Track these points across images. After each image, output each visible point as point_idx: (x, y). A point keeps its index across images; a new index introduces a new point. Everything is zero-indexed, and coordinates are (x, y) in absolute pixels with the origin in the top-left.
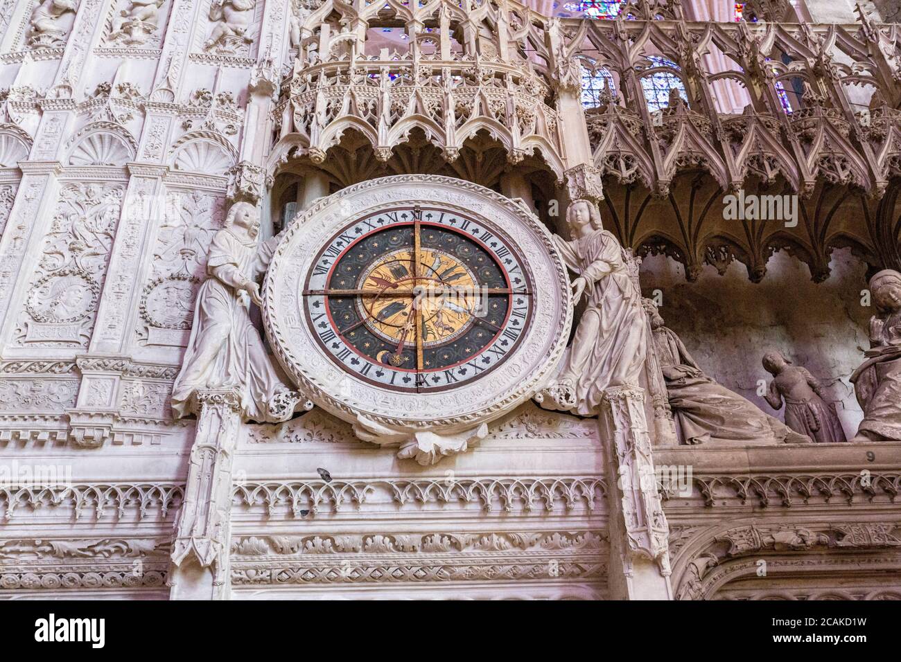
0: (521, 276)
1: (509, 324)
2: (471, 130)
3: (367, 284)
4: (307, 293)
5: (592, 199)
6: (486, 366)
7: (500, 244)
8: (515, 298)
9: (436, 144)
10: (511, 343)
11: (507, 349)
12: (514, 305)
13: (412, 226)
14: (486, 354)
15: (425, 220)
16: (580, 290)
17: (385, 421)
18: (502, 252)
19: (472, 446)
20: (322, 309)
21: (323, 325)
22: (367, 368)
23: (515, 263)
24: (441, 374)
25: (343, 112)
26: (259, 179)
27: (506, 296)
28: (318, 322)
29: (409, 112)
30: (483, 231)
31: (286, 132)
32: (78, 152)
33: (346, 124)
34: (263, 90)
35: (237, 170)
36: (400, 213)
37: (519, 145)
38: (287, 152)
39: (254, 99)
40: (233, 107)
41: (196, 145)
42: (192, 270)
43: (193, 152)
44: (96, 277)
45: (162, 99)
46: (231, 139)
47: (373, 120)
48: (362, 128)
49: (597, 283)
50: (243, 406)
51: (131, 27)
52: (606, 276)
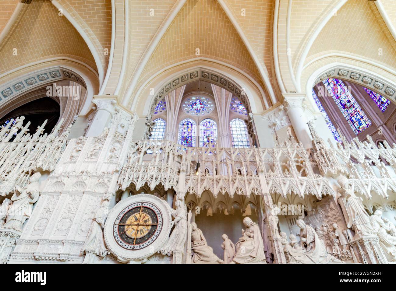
0: (161, 220)
1: (156, 233)
2: (158, 183)
3: (128, 222)
4: (115, 225)
5: (181, 200)
6: (148, 244)
7: (159, 212)
8: (158, 226)
9: (149, 186)
10: (155, 238)
11: (154, 239)
12: (158, 228)
13: (140, 207)
14: (149, 241)
15: (144, 205)
16: (173, 225)
17: (123, 258)
18: (158, 214)
20: (117, 229)
21: (116, 233)
22: (123, 244)
23: (161, 217)
24: (138, 246)
25: (131, 179)
26: (111, 195)
27: (157, 226)
28: (115, 232)
29: (145, 178)
30: (155, 208)
31: (119, 183)
32: (75, 188)
33: (131, 182)
34: (117, 171)
35: (106, 193)
36: (139, 204)
37: (167, 187)
38: (118, 188)
39: (115, 173)
40: (110, 175)
41: (100, 185)
42: (92, 217)
43: (99, 187)
44: (72, 219)
45: (94, 174)
46: (108, 184)
47: (137, 180)
48: (134, 183)
49: (178, 222)
50: (96, 253)
51: (94, 155)
52: (180, 220)
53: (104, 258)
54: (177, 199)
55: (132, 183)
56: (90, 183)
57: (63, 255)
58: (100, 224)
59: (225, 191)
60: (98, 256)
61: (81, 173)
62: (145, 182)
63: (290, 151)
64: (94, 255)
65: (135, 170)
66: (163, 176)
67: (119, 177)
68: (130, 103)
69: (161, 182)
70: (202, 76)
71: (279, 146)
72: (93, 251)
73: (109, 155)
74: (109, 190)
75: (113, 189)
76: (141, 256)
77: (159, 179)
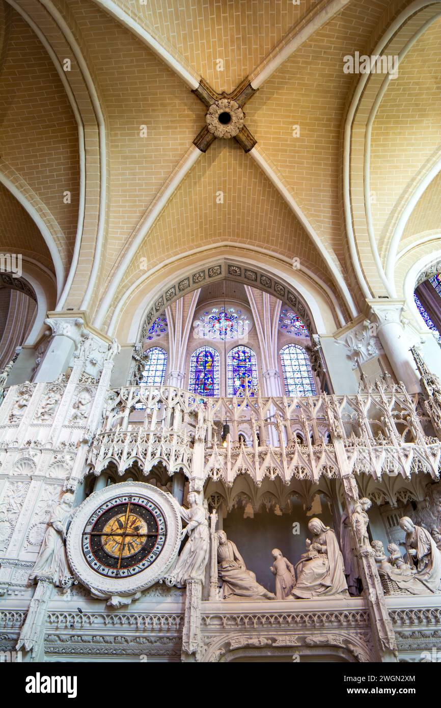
0: (163, 527)
1: (155, 549)
2: (156, 462)
3: (107, 530)
4: (84, 534)
5: (198, 492)
6: (143, 567)
7: (159, 512)
8: (160, 537)
9: (141, 468)
10: (154, 557)
11: (152, 560)
12: (159, 540)
13: (127, 504)
14: (144, 562)
15: (133, 501)
16: (184, 535)
17: (100, 591)
18: (158, 516)
19: (134, 601)
20: (88, 541)
21: (87, 548)
22: (99, 567)
23: (163, 521)
24: (126, 571)
25: (109, 455)
26: (76, 483)
27: (156, 536)
28: (86, 546)
29: (133, 454)
30: (153, 506)
31: (89, 462)
32: (17, 469)
33: (109, 460)
34: (85, 442)
35: (68, 479)
36: (123, 498)
37: (172, 468)
38: (88, 470)
39: (82, 445)
40: (74, 448)
41: (58, 466)
43: (56, 468)
44: (14, 523)
45: (48, 446)
46: (71, 463)
47: (120, 458)
48: (115, 462)
49: (193, 530)
50: (54, 582)
51: (47, 413)
52: (196, 527)
53: (68, 592)
54: (190, 490)
55: (111, 463)
56: (42, 460)
58: (59, 532)
59: (276, 474)
60: (57, 587)
61: (27, 444)
62: (134, 459)
63: (385, 399)
64: (51, 586)
65: (116, 440)
66: (164, 449)
67: (89, 451)
68: (107, 323)
69: (162, 460)
70: (229, 272)
71: (365, 391)
72: (49, 579)
73: (72, 413)
74: (73, 475)
75: (79, 472)
76: (131, 588)
77: (158, 455)
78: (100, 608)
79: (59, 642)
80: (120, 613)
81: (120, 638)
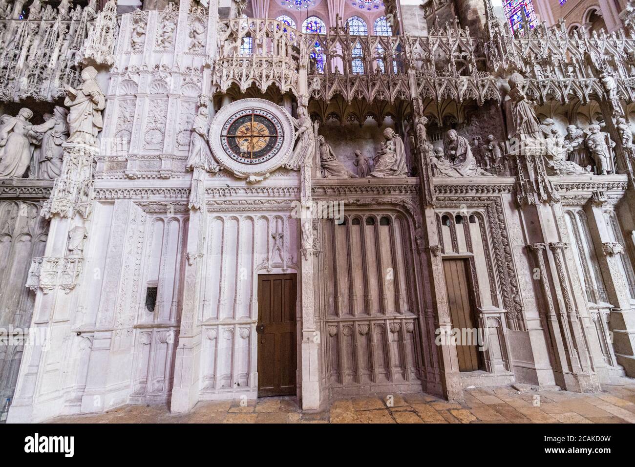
0: (281, 131)
1: (277, 145)
2: (270, 83)
3: (238, 133)
4: (221, 136)
5: (305, 106)
6: (269, 158)
7: (276, 121)
8: (279, 137)
9: (259, 87)
10: (277, 151)
11: (275, 153)
12: (278, 140)
13: (251, 115)
14: (269, 154)
15: (255, 113)
16: (297, 136)
17: (241, 173)
18: (276, 123)
19: (265, 179)
20: (226, 141)
21: (226, 146)
22: (237, 158)
23: (280, 127)
24: (257, 160)
25: (231, 76)
26: (207, 99)
27: (277, 137)
28: (224, 145)
29: (251, 76)
30: (272, 116)
31: (214, 83)
32: (152, 89)
33: (232, 81)
34: (208, 66)
35: (200, 96)
36: (248, 111)
37: (284, 88)
38: (215, 90)
39: (205, 69)
40: (199, 72)
41: (189, 86)
42: (190, 128)
43: (188, 88)
44: (163, 130)
45: (176, 70)
46: (199, 84)
47: (240, 79)
48: (237, 82)
49: (303, 133)
50: (205, 168)
51: (164, 41)
52: (305, 131)
53: (217, 175)
54: (299, 105)
55: (233, 83)
56: (173, 82)
57: (164, 172)
58: (202, 136)
59: (362, 96)
60: (208, 172)
61: (156, 68)
62: (252, 80)
63: (451, 41)
64: (204, 171)
65: (234, 64)
66: (276, 73)
67: (212, 75)
69: (275, 81)
73: (190, 42)
74: (204, 93)
75: (207, 92)
76: (263, 170)
77: (271, 77)
78: (243, 184)
79: (216, 205)
80: (256, 186)
81: (257, 201)
